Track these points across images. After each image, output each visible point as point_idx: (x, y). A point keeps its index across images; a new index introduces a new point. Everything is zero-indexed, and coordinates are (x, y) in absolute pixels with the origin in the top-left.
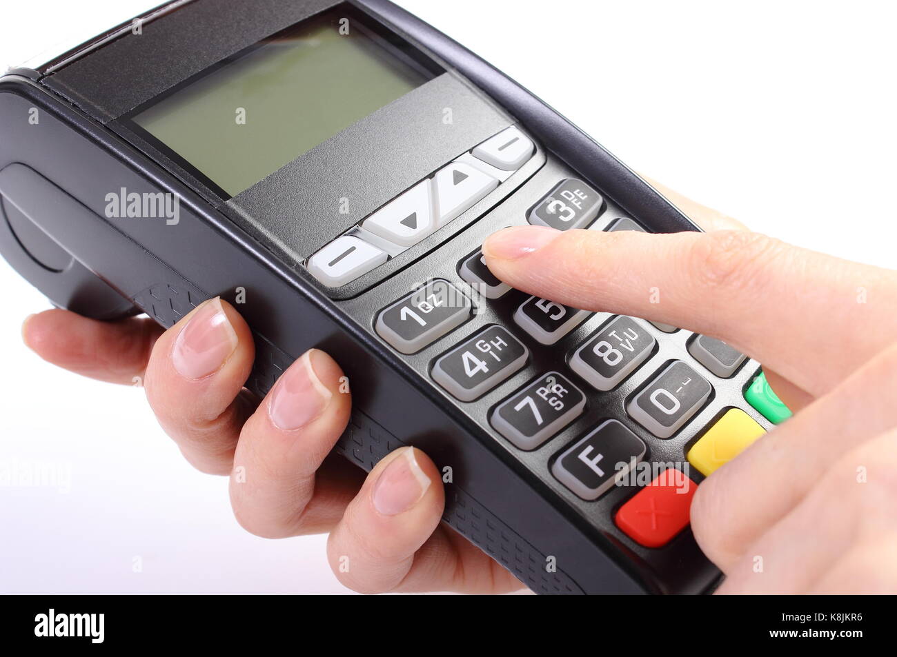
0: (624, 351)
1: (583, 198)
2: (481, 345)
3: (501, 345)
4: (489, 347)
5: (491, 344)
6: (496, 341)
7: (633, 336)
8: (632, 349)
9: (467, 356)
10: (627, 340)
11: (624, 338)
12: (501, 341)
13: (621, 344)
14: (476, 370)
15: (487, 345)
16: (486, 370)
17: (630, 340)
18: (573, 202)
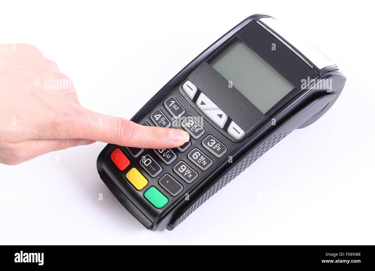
0: (163, 153)
1: (217, 150)
2: (163, 119)
3: (163, 124)
4: (163, 121)
5: (164, 121)
6: (165, 122)
7: (168, 157)
8: (163, 156)
9: (160, 115)
10: (166, 155)
11: (167, 154)
12: (165, 124)
13: (165, 153)
14: (156, 117)
15: (163, 120)
16: (156, 120)
17: (167, 155)
18: (215, 146)
